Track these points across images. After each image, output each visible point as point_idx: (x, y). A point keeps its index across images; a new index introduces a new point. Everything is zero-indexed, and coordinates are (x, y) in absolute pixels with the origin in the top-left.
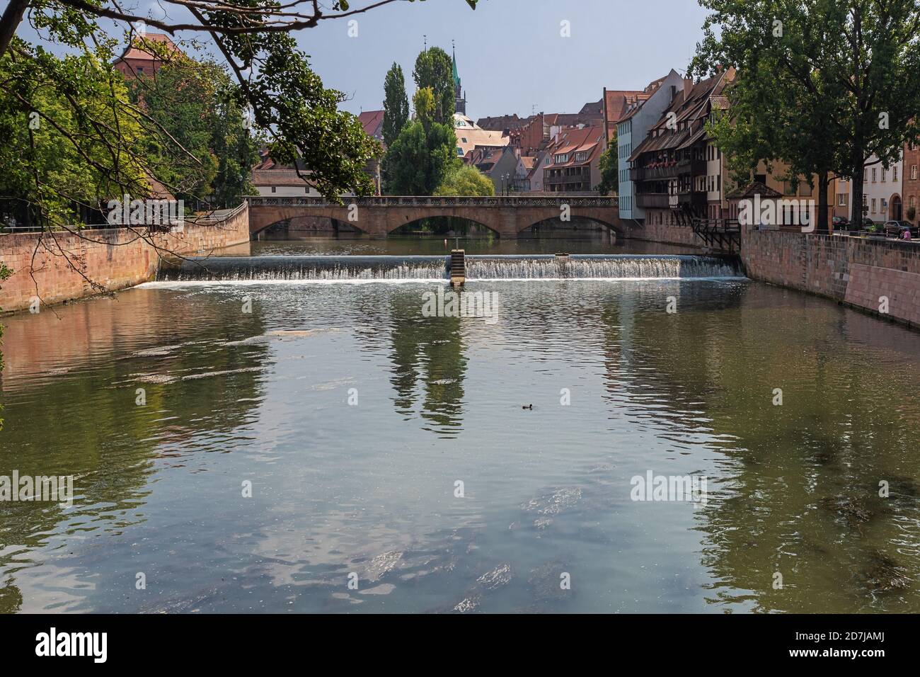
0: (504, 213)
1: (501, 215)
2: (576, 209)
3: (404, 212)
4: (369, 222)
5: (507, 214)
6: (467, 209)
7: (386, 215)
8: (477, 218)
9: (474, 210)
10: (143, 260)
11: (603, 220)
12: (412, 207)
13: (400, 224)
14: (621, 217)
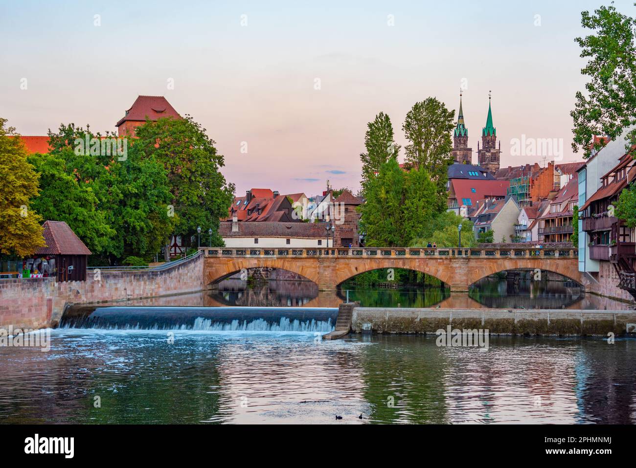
0: (455, 265)
1: (452, 267)
2: (532, 261)
3: (353, 263)
4: (318, 273)
5: (458, 265)
6: (417, 260)
7: (335, 266)
8: (427, 269)
9: (425, 262)
10: (45, 309)
11: (561, 273)
12: (361, 258)
13: (349, 275)
14: (579, 270)
